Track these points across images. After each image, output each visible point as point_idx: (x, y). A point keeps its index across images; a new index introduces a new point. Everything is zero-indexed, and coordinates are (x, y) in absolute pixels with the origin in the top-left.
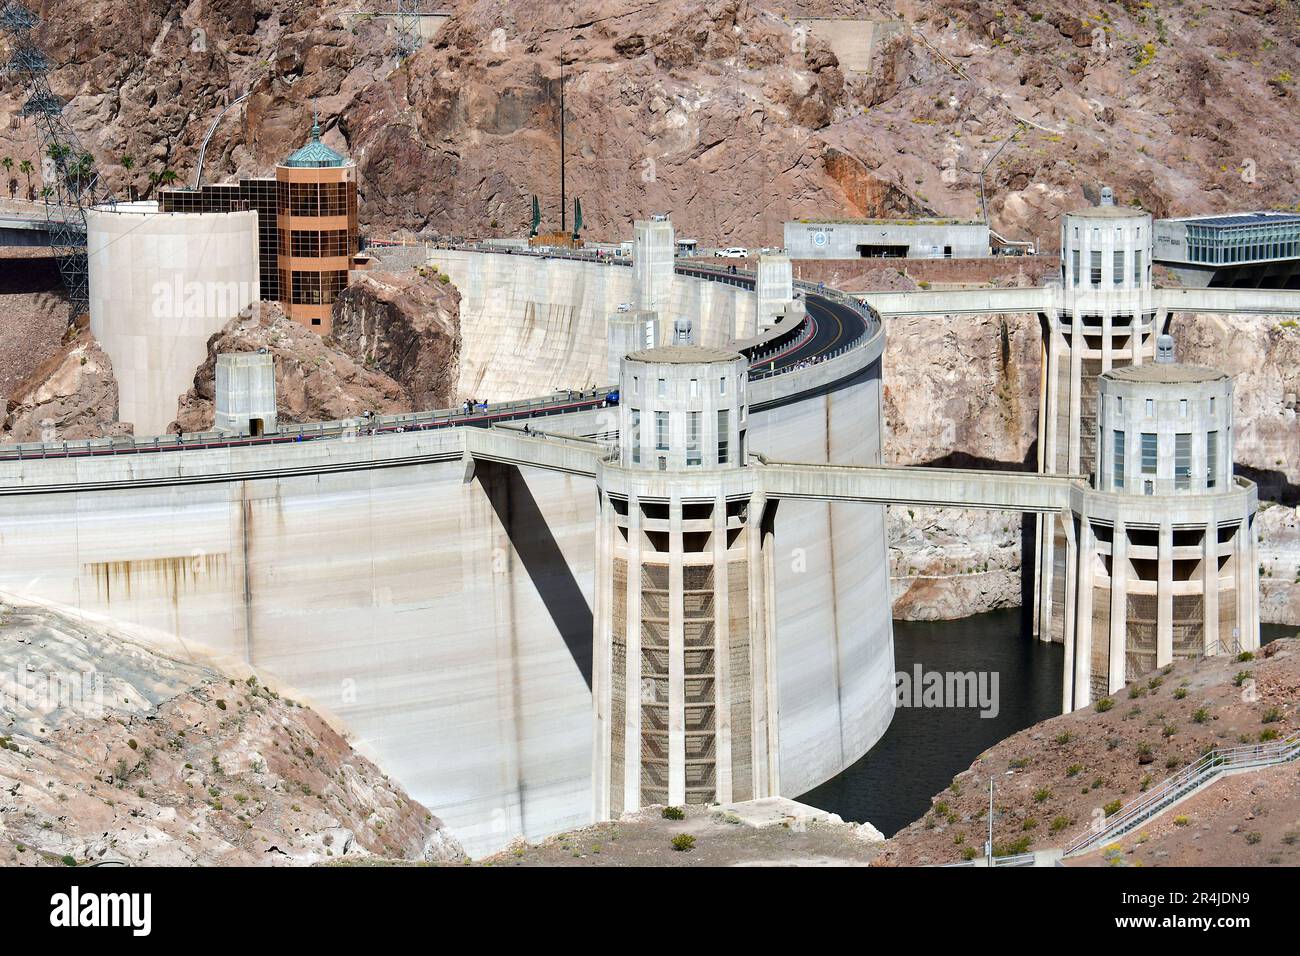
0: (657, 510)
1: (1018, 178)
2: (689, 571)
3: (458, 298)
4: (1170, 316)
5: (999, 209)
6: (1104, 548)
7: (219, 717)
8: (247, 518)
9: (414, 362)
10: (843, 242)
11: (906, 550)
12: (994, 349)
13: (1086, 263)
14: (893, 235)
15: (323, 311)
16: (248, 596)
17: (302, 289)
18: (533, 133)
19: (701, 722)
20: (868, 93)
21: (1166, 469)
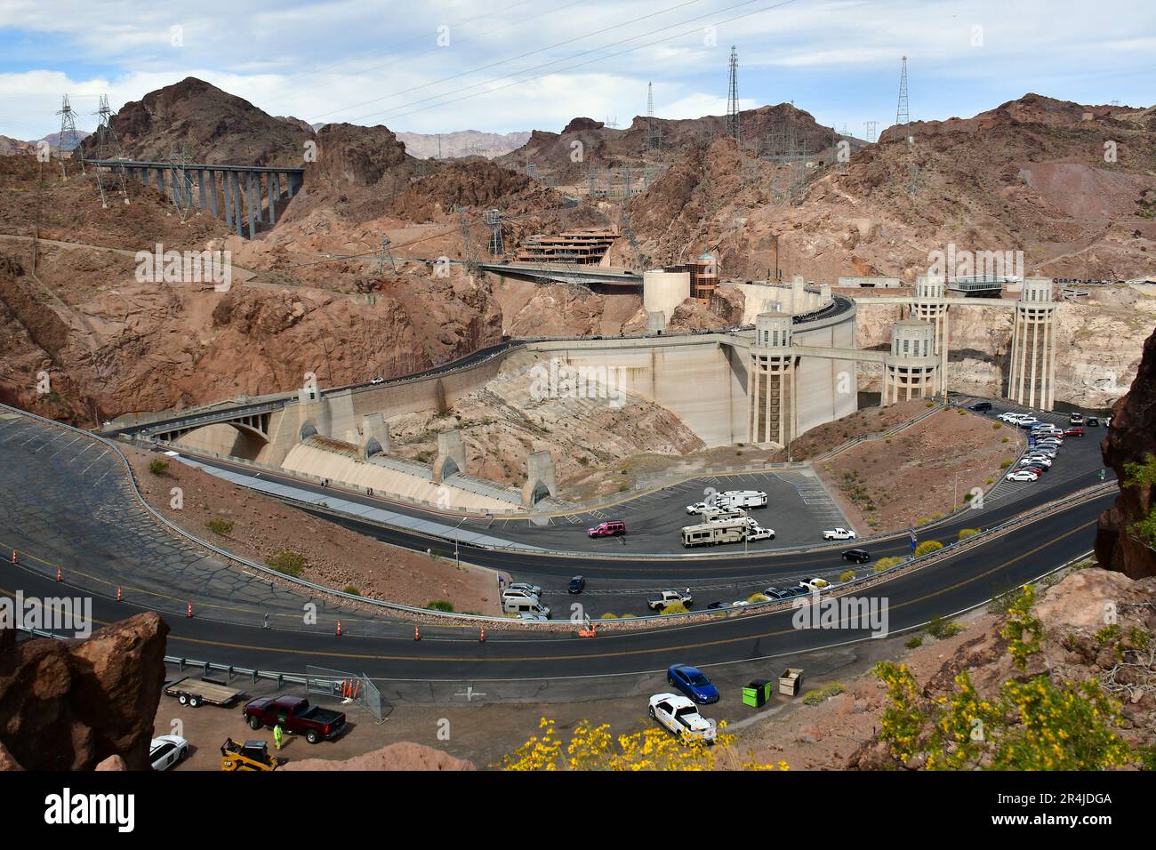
0: (764, 359)
1: (910, 264)
2: (772, 376)
3: (745, 297)
4: (949, 306)
5: (904, 273)
6: (892, 373)
7: (641, 412)
8: (654, 358)
9: (731, 315)
10: (855, 283)
11: (869, 372)
12: (899, 314)
13: (923, 289)
14: (870, 281)
15: (706, 300)
16: (654, 380)
17: (701, 295)
18: (770, 251)
19: (775, 420)
20: (868, 239)
21: (911, 351)
